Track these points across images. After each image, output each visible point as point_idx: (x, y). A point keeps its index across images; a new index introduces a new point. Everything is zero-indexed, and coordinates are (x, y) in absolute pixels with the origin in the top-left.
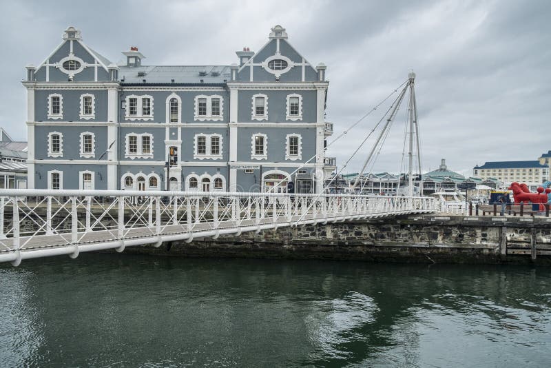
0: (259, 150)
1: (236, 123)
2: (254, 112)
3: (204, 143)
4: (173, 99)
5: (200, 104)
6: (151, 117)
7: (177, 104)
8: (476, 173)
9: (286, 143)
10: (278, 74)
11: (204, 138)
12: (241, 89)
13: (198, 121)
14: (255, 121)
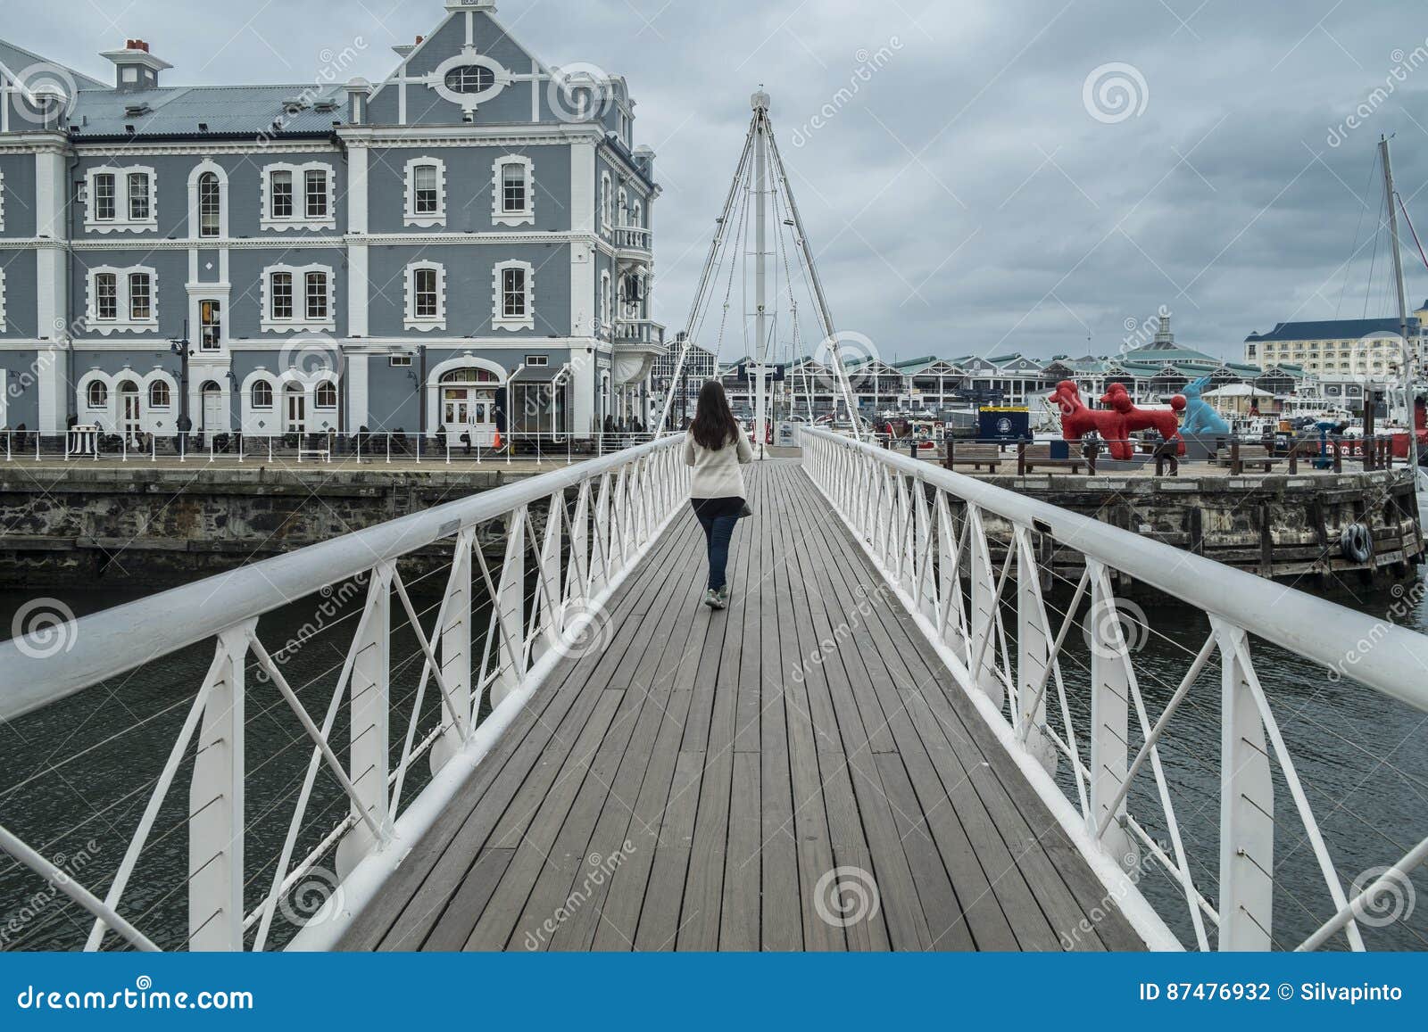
0: (426, 305)
1: (365, 234)
2: (410, 206)
3: (288, 290)
4: (207, 176)
5: (277, 187)
6: (151, 221)
7: (216, 188)
8: (1252, 352)
9: (494, 285)
10: (469, 102)
11: (288, 276)
12: (375, 146)
13: (271, 232)
14: (414, 228)
